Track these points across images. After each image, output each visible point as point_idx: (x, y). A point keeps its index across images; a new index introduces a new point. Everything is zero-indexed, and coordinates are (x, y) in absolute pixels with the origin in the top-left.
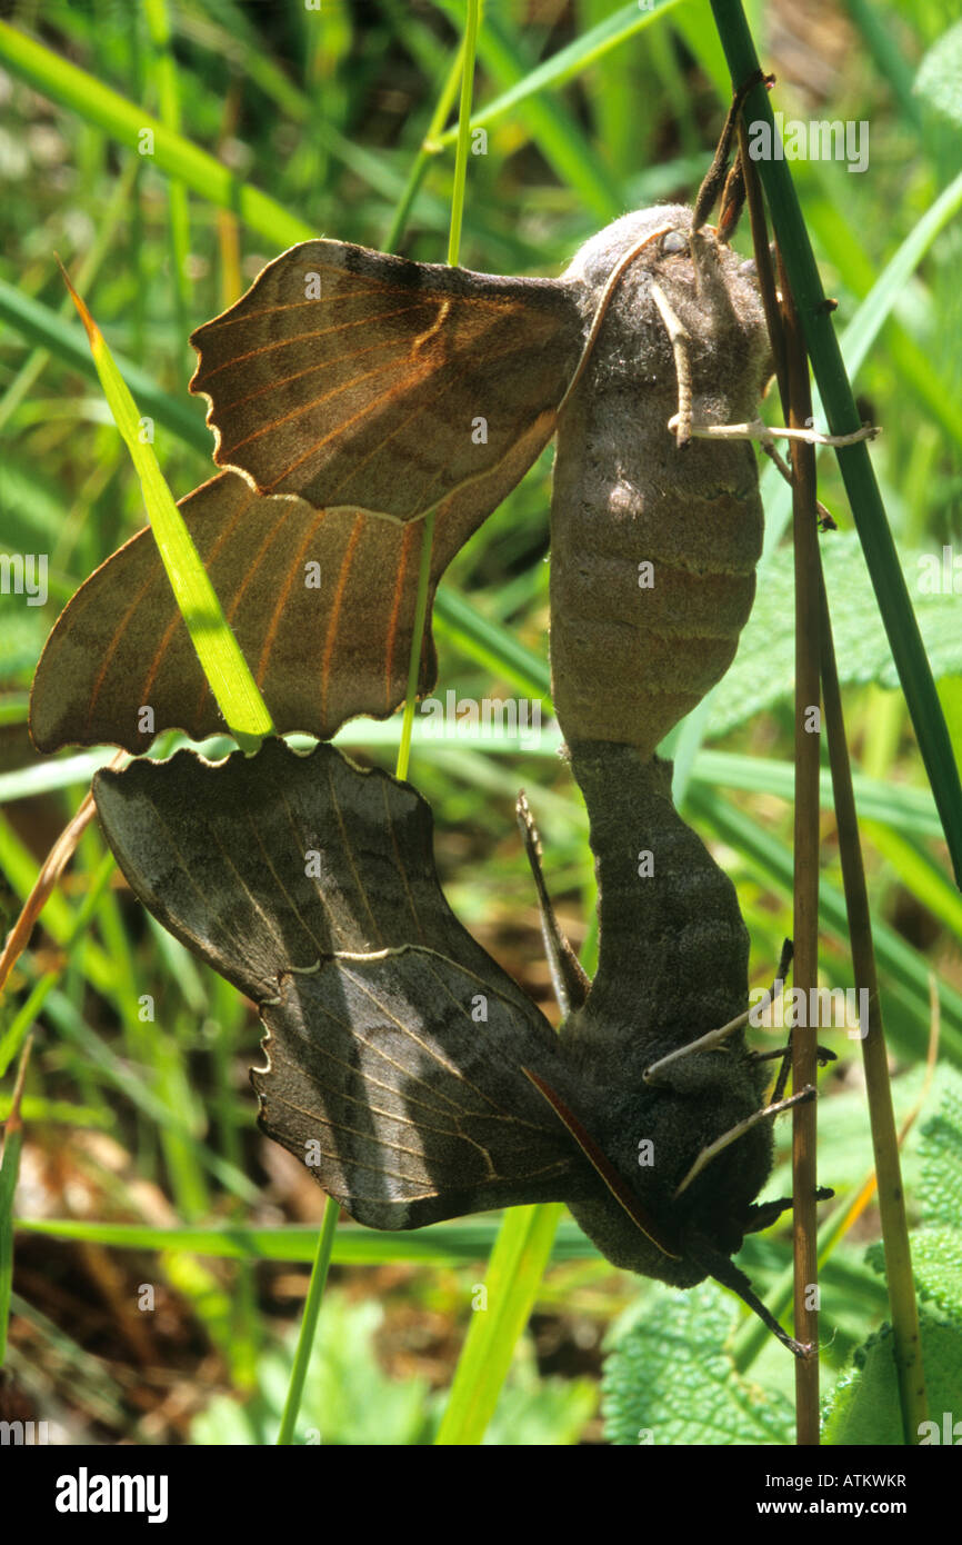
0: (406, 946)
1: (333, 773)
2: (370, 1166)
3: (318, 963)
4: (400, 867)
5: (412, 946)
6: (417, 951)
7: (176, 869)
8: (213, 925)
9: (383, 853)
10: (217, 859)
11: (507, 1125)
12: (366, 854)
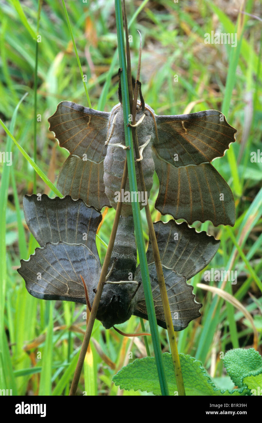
0: (81, 244)
1: (81, 205)
2: (40, 285)
3: (58, 243)
4: (88, 228)
5: (82, 244)
6: (83, 245)
7: (36, 217)
8: (39, 230)
9: (86, 224)
10: (45, 218)
11: (78, 285)
12: (81, 223)
